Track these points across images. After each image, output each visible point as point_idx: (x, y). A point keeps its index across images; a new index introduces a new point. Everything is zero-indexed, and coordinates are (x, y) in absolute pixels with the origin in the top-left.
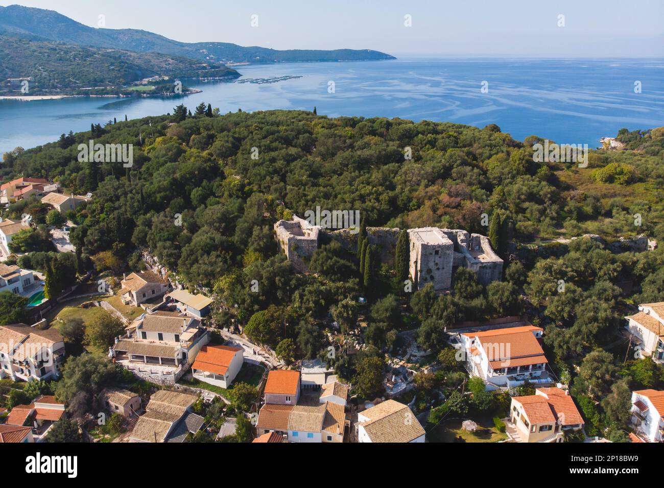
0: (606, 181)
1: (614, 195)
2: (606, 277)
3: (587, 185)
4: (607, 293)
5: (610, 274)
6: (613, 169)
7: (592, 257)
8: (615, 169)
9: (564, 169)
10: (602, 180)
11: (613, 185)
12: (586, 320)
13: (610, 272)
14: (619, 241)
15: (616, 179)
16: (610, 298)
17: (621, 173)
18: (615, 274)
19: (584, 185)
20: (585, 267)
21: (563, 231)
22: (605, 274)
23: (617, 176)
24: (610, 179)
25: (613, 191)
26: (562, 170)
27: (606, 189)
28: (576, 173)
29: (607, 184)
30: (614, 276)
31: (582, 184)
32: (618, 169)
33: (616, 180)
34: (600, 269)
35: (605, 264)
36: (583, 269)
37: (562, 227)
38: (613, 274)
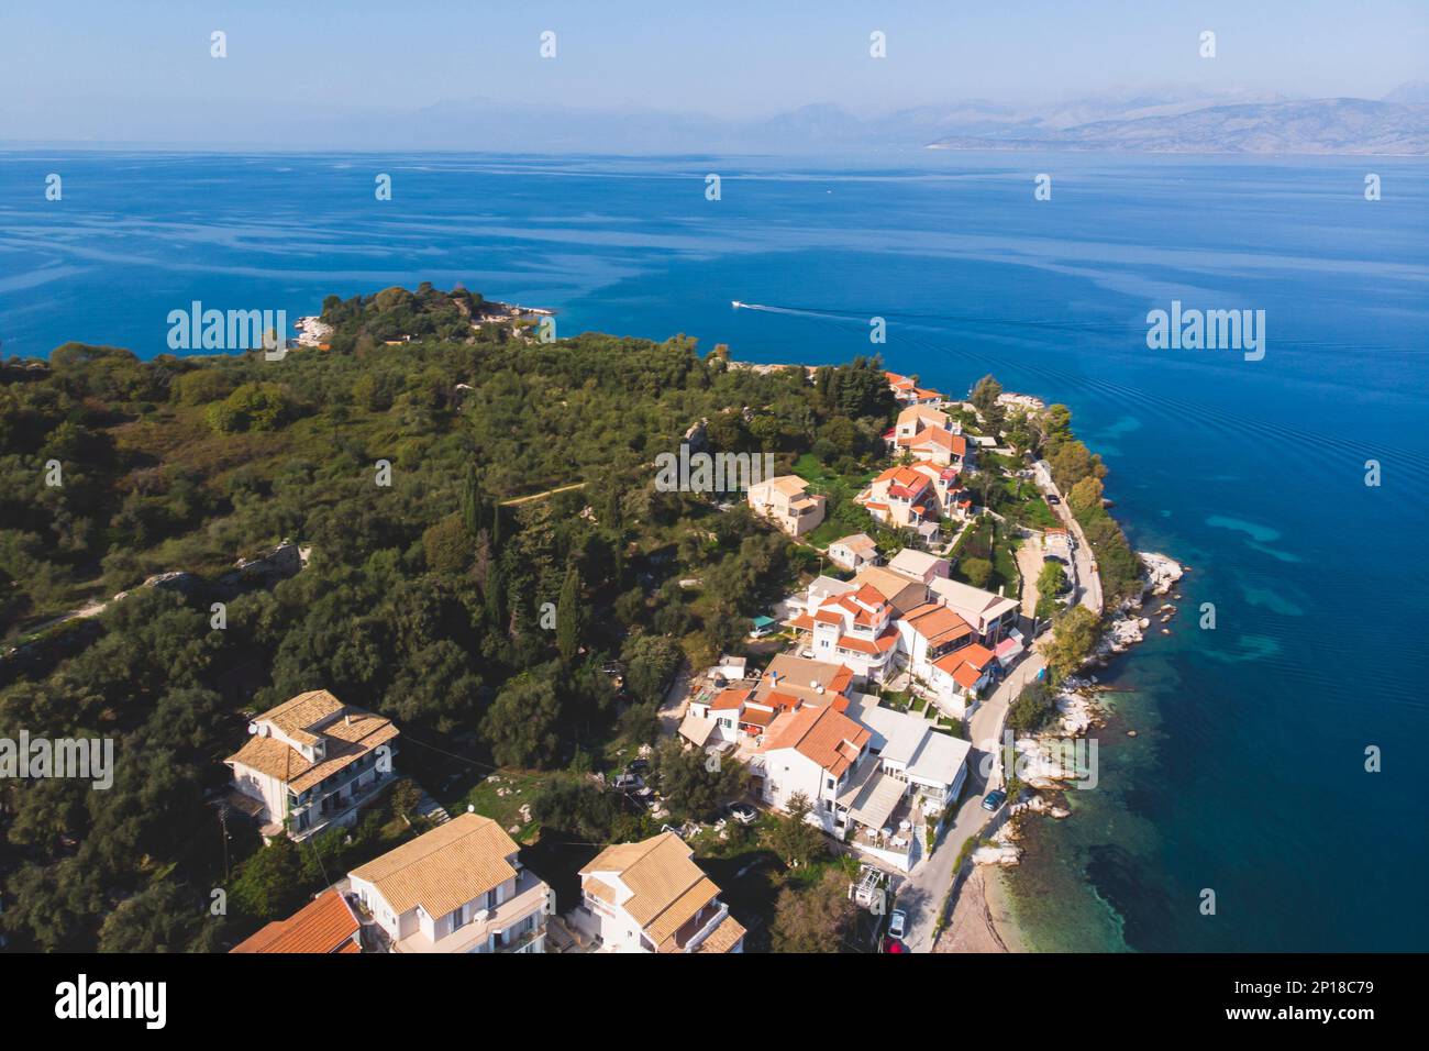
0: (231, 429)
1: (248, 457)
2: (188, 674)
3: (189, 446)
4: (184, 716)
5: (196, 665)
6: (244, 398)
7: (152, 636)
8: (249, 398)
9: (137, 417)
10: (223, 429)
11: (245, 435)
12: (111, 818)
13: (196, 659)
14: (237, 570)
15: (254, 419)
16: (192, 726)
17: (263, 404)
18: (208, 659)
19: (184, 445)
20: (133, 667)
21: (101, 581)
22: (184, 668)
23: (254, 414)
24: (240, 422)
25: (244, 448)
26: (133, 419)
27: (230, 448)
28: (164, 423)
29: (235, 435)
30: (205, 665)
31: (177, 445)
32: (255, 399)
33: (253, 423)
34: (172, 658)
35: (183, 643)
36: (126, 673)
37: (99, 572)
38: (203, 660)
